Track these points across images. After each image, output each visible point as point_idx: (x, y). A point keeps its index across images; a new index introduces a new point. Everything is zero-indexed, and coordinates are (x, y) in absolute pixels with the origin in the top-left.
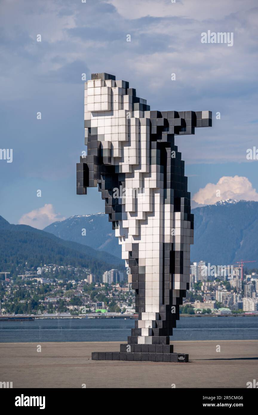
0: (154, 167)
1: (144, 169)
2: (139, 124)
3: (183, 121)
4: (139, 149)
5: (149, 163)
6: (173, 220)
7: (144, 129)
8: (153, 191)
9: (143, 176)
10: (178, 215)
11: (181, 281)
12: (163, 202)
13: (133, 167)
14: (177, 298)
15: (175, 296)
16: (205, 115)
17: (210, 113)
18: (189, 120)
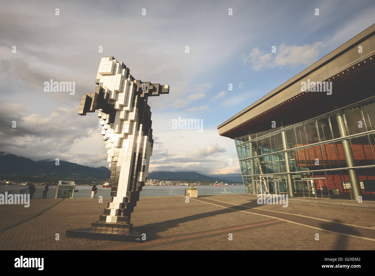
0: (135, 108)
1: (128, 108)
2: (129, 84)
3: (154, 87)
4: (127, 97)
5: (133, 105)
6: (143, 140)
7: (132, 87)
8: (132, 122)
9: (127, 112)
10: (146, 137)
11: (143, 176)
12: (138, 129)
13: (122, 106)
14: (139, 187)
15: (138, 185)
16: (166, 87)
17: (169, 87)
18: (157, 87)
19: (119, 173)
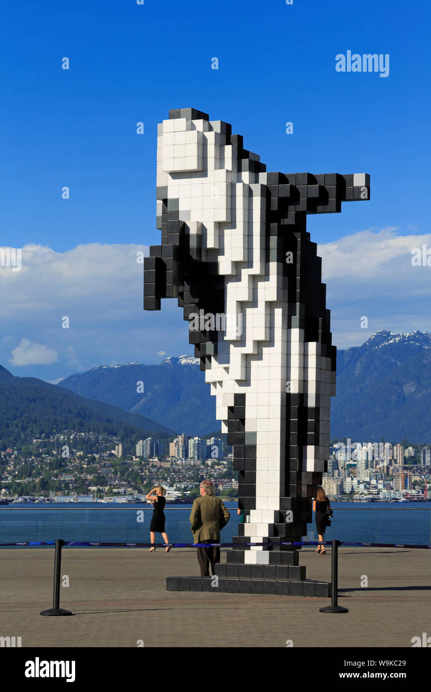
0: (273, 266)
1: (256, 269)
2: (249, 193)
3: (322, 190)
4: (249, 236)
5: (266, 259)
6: (304, 355)
7: (257, 201)
8: (270, 305)
9: (254, 279)
10: (312, 346)
11: (316, 457)
12: (288, 326)
13: (237, 265)
14: (308, 486)
15: (305, 481)
16: (359, 180)
17: (368, 177)
18: (332, 188)
19: (254, 448)
